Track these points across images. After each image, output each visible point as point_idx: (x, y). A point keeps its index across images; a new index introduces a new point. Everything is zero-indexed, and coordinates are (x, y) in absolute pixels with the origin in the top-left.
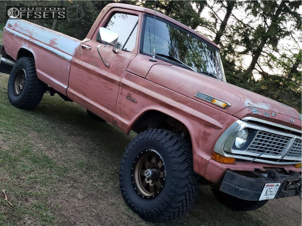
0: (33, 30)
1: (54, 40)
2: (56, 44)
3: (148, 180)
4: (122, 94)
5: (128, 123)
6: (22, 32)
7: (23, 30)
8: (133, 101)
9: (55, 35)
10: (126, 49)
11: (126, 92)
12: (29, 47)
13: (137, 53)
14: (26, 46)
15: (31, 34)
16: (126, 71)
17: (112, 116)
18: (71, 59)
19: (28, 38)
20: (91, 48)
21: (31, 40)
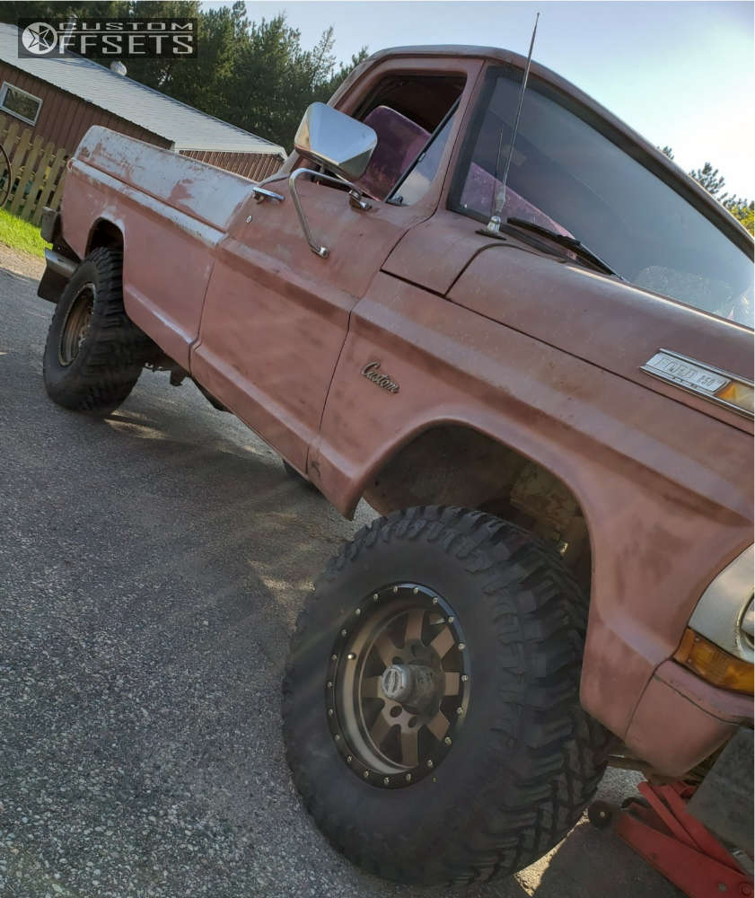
0: (137, 159)
1: (185, 185)
2: (189, 196)
3: (395, 712)
4: (350, 358)
5: (354, 472)
6: (108, 170)
7: (111, 163)
8: (386, 387)
9: (190, 168)
10: (401, 199)
11: (365, 350)
12: (117, 216)
13: (434, 209)
14: (110, 212)
15: (128, 173)
16: (382, 271)
17: (305, 443)
18: (216, 241)
19: (118, 185)
20: (282, 198)
21: (126, 191)
